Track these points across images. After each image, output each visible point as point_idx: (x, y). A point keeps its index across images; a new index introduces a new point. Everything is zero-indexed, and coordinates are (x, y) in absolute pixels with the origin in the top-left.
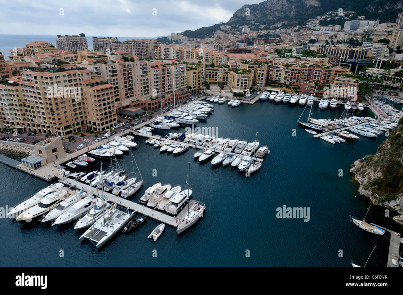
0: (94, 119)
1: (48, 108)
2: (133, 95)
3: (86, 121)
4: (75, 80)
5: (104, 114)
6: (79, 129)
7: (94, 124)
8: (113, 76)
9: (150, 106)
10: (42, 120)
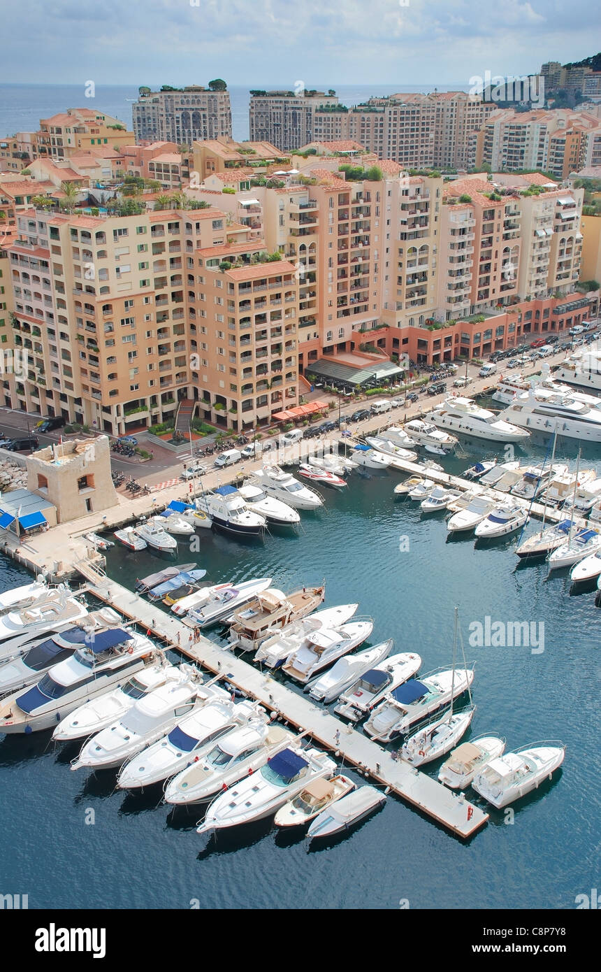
0: (222, 384)
1: (80, 338)
2: (366, 308)
3: (196, 390)
4: (175, 244)
5: (254, 370)
6: (167, 416)
7: (221, 401)
8: (303, 232)
9: (422, 352)
10: (60, 375)
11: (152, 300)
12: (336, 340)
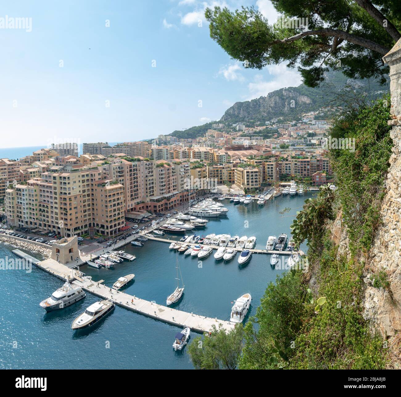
0: (103, 221)
1: (61, 208)
2: (138, 197)
3: (94, 224)
4: (88, 180)
5: (113, 216)
6: (86, 232)
7: (103, 226)
8: (120, 176)
9: (155, 209)
10: (54, 220)
11: (82, 196)
12: (131, 207)
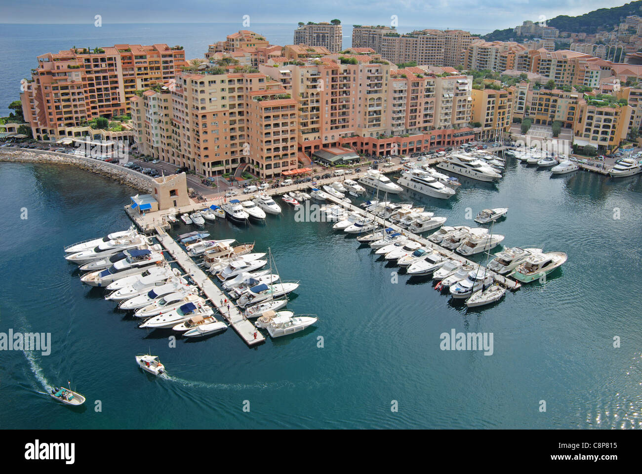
0: (258, 156)
1: (193, 130)
2: (348, 126)
3: (249, 159)
4: (240, 88)
5: (273, 150)
7: (258, 164)
8: (312, 87)
9: (374, 150)
11: (227, 114)
12: (330, 141)
